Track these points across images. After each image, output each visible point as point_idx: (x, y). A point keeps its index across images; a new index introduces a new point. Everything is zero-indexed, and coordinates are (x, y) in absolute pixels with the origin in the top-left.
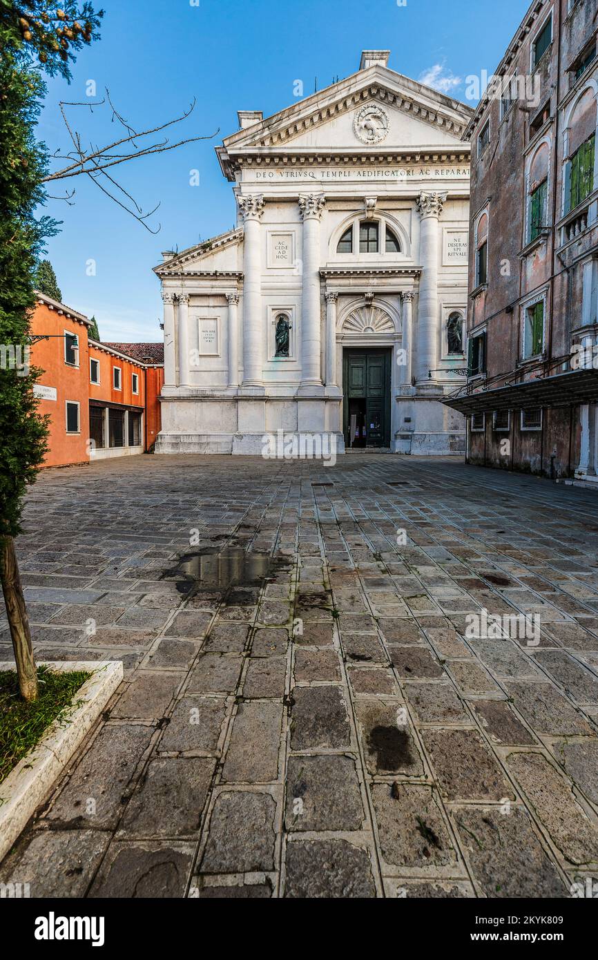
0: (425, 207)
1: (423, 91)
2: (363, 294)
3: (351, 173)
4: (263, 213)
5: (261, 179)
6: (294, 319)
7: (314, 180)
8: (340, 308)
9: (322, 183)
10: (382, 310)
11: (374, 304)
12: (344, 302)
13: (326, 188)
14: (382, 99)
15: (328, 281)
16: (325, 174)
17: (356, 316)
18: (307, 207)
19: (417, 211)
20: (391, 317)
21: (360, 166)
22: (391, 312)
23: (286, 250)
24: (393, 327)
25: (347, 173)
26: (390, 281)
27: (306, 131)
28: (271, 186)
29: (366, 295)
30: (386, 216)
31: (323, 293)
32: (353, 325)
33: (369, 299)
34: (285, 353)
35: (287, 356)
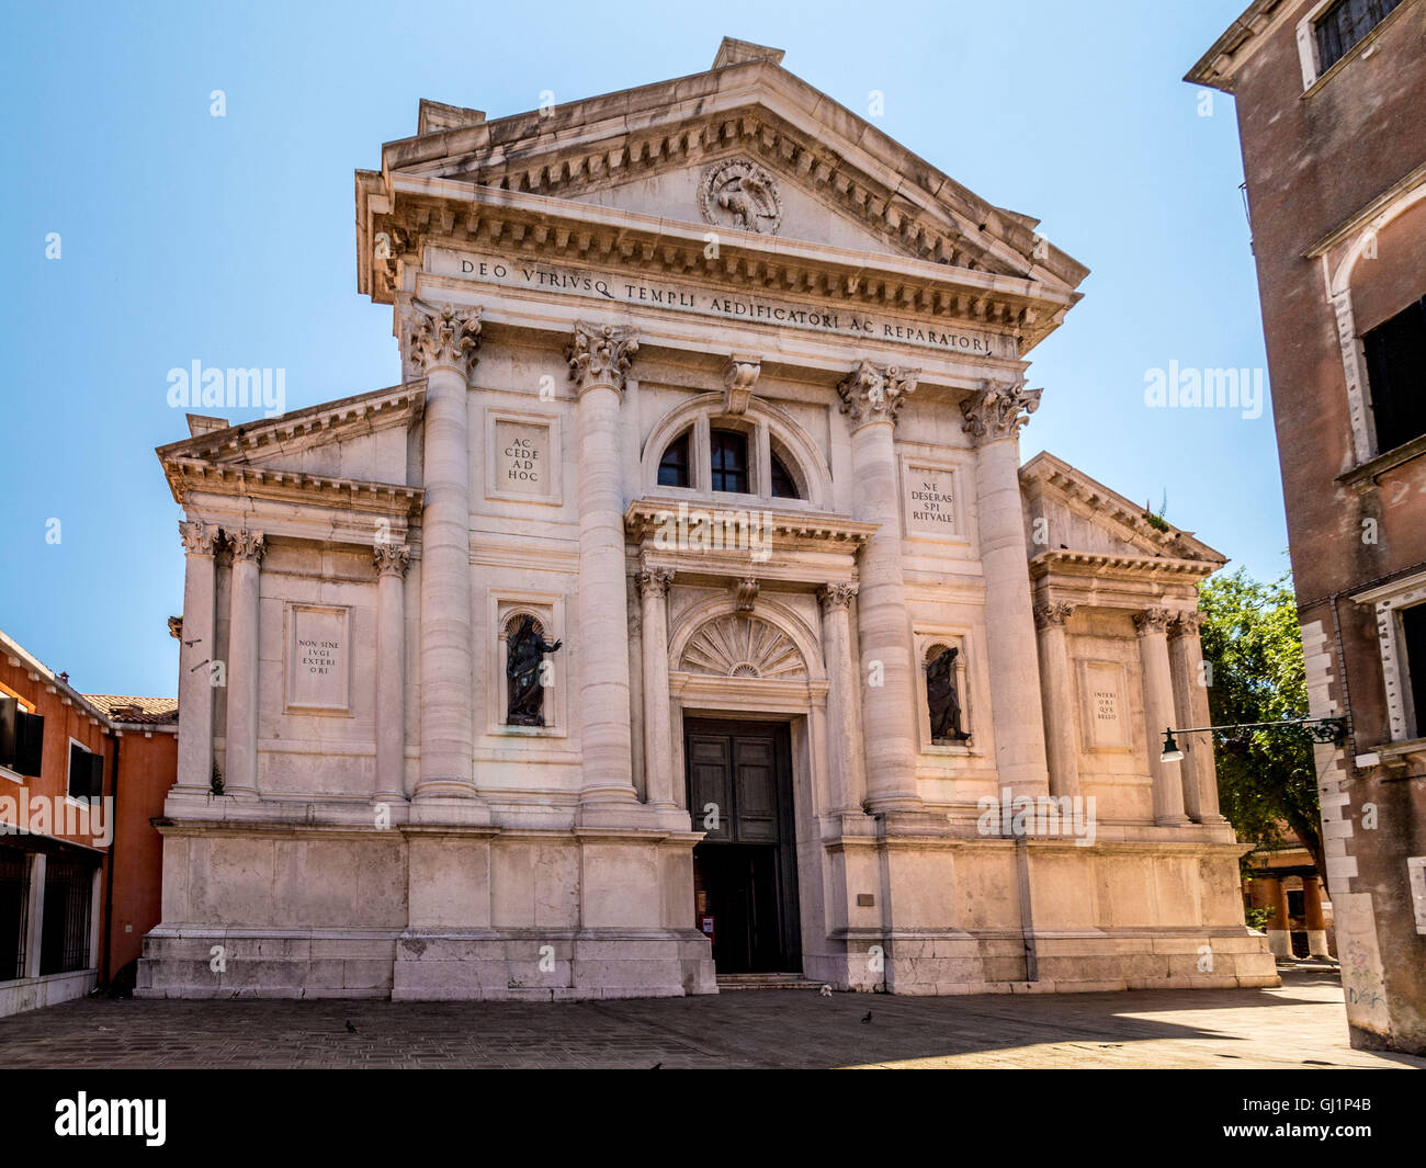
0: (866, 401)
2: (730, 583)
3: (698, 300)
5: (475, 276)
6: (558, 628)
7: (608, 299)
8: (675, 614)
9: (627, 308)
10: (774, 627)
11: (757, 609)
12: (686, 598)
13: (640, 322)
14: (766, 151)
15: (648, 544)
16: (636, 292)
17: (714, 636)
18: (595, 362)
19: (841, 412)
20: (796, 645)
21: (719, 287)
22: (796, 633)
23: (534, 461)
24: (801, 669)
25: (687, 300)
26: (798, 556)
27: (591, 188)
28: (502, 296)
29: (741, 586)
30: (772, 415)
31: (634, 571)
32: (707, 658)
33: (748, 596)
34: (534, 717)
35: (540, 722)
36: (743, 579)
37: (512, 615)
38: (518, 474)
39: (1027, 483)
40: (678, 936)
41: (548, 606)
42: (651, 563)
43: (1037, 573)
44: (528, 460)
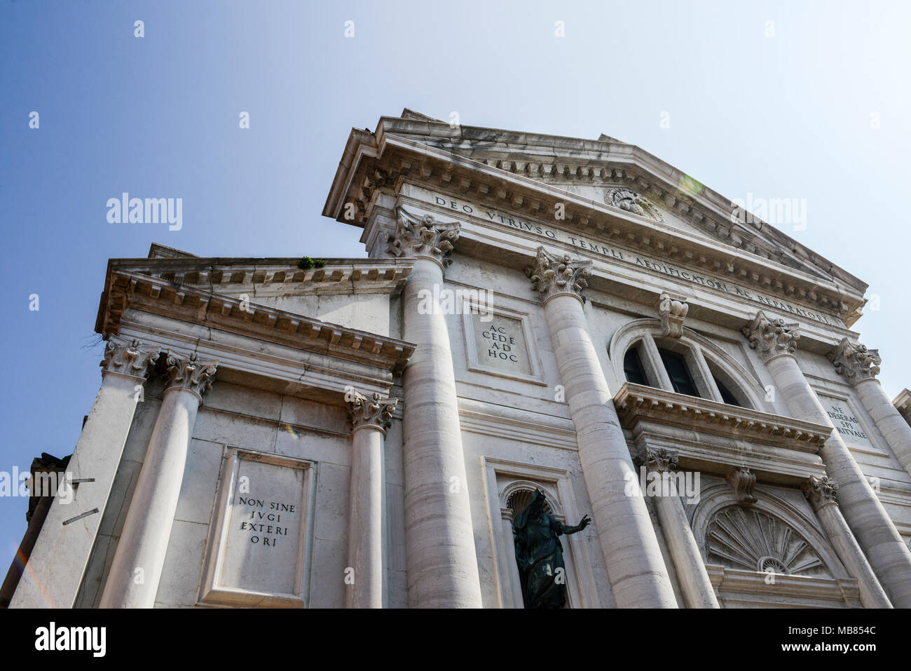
0: (770, 340)
5: (448, 207)
7: (561, 241)
9: (577, 249)
11: (759, 502)
15: (645, 426)
16: (577, 242)
17: (729, 527)
19: (751, 348)
20: (806, 540)
21: (638, 252)
22: (801, 528)
23: (511, 346)
24: (820, 566)
26: (776, 450)
28: (472, 223)
29: (739, 475)
30: (701, 343)
32: (730, 551)
33: (746, 487)
36: (738, 469)
37: (513, 490)
38: (498, 355)
41: (553, 483)
42: (652, 445)
44: (505, 343)
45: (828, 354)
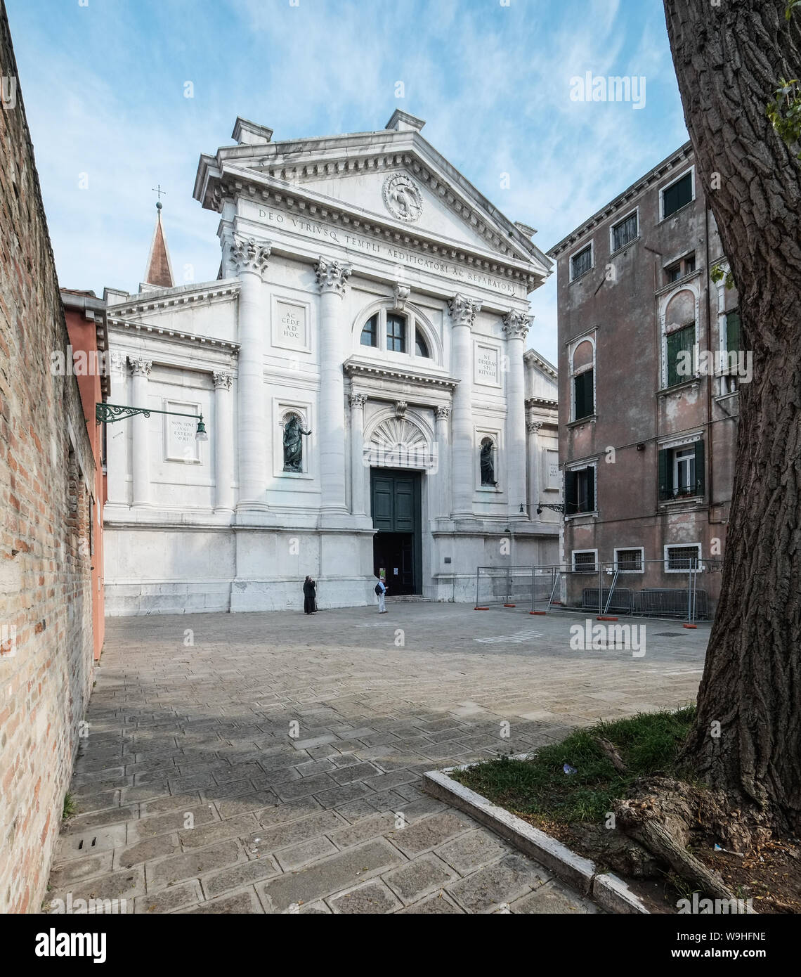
0: (459, 313)
1: (462, 182)
2: (393, 402)
3: (381, 249)
4: (266, 267)
5: (265, 220)
6: (309, 421)
7: (337, 243)
8: (368, 416)
9: (347, 250)
10: (414, 425)
11: (406, 416)
12: (372, 408)
13: (352, 258)
14: (415, 173)
15: (355, 379)
16: (351, 240)
17: (385, 428)
18: (329, 277)
19: (449, 315)
20: (423, 434)
21: (392, 243)
22: (424, 429)
23: (297, 327)
25: (376, 248)
26: (425, 391)
27: (328, 178)
28: (280, 234)
29: (399, 404)
30: (416, 312)
31: (348, 393)
32: (382, 439)
33: (402, 410)
34: (297, 468)
35: (300, 471)
36: (399, 401)
37: (286, 412)
38: (289, 334)
39: (526, 361)
40: (365, 578)
41: (304, 408)
42: (356, 391)
43: (528, 405)
44: (294, 325)
45: (503, 316)
